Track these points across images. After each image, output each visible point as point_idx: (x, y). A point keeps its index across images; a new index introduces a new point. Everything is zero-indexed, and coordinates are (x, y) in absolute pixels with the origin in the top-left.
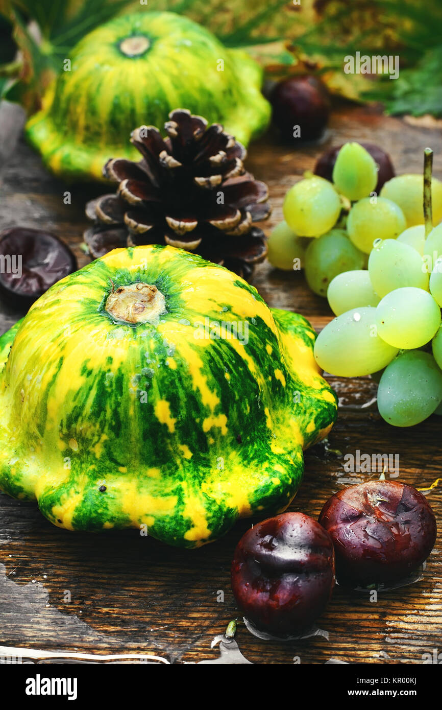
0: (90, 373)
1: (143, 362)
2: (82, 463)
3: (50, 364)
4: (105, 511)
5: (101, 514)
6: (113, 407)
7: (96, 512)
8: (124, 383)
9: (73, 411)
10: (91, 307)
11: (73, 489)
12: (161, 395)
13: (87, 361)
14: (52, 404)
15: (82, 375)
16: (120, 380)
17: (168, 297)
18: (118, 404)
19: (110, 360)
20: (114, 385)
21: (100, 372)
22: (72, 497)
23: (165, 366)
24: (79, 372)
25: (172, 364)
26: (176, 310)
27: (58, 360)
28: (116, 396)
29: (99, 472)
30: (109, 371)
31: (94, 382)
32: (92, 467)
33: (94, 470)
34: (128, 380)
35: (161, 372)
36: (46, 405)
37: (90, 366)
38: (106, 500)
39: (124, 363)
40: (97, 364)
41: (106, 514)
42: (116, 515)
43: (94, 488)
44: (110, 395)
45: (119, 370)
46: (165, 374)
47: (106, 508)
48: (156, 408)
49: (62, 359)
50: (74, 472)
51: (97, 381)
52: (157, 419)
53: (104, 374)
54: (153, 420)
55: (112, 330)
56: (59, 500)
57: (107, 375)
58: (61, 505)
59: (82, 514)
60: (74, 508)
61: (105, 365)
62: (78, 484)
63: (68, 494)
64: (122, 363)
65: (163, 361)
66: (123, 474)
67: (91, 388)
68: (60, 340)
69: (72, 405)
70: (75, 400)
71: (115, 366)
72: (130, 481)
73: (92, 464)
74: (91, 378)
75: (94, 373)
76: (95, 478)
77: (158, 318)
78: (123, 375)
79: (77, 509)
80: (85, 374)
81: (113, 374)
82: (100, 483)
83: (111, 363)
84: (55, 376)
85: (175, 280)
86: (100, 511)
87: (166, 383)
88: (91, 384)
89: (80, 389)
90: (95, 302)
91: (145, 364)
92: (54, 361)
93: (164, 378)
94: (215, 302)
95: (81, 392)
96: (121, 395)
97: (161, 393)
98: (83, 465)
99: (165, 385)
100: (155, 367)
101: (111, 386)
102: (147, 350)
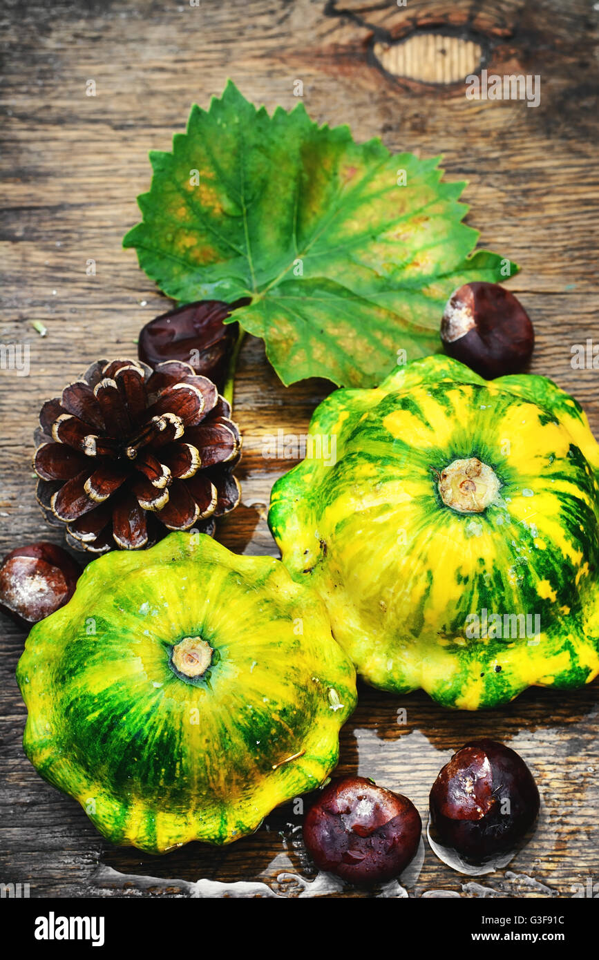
0: (466, 580)
1: (513, 553)
2: (470, 653)
3: (416, 579)
4: (509, 688)
5: (507, 693)
6: (498, 602)
7: (502, 693)
8: (503, 578)
9: (458, 617)
10: (429, 505)
11: (469, 678)
12: (540, 577)
13: (459, 569)
14: (429, 615)
15: (459, 584)
16: (498, 578)
17: (494, 467)
18: (502, 599)
19: (482, 560)
20: (494, 583)
21: (476, 576)
22: (472, 686)
23: (536, 550)
24: (456, 582)
25: (541, 545)
26: (512, 480)
27: (425, 574)
28: (499, 593)
29: (489, 655)
30: (485, 572)
31: (473, 587)
32: (481, 654)
33: (485, 655)
34: (506, 575)
35: (534, 557)
36: (422, 615)
37: (464, 573)
38: (505, 678)
39: (496, 560)
40: (470, 569)
41: (511, 691)
42: (518, 687)
43: (489, 671)
44: (493, 594)
45: (494, 568)
46: (538, 557)
47: (509, 686)
48: (538, 590)
49: (430, 573)
50: (465, 662)
51: (476, 585)
52: (540, 597)
53: (481, 577)
54: (537, 600)
55: (466, 527)
56: (460, 692)
57: (484, 576)
58: (463, 696)
59: (489, 699)
60: (479, 696)
61: (478, 568)
62: (472, 672)
63: (467, 684)
64: (494, 560)
65: (532, 545)
66: (512, 648)
67: (472, 593)
68: (417, 552)
69: (455, 612)
70: (458, 607)
71: (489, 565)
72: (519, 652)
73: (481, 651)
74: (469, 584)
75: (471, 578)
76: (487, 661)
77: (499, 495)
78: (499, 571)
79: (482, 696)
80: (462, 582)
81: (489, 575)
82: (493, 664)
83: (484, 564)
84: (428, 590)
85: (492, 445)
86: (505, 691)
87: (542, 564)
88: (471, 589)
89: (461, 597)
90: (428, 498)
91: (516, 554)
92: (421, 575)
93: (538, 561)
94: (541, 456)
95: (463, 599)
96: (503, 589)
97: (539, 575)
98: (472, 654)
99: (541, 567)
100: (527, 555)
101: (491, 585)
102: (512, 538)
